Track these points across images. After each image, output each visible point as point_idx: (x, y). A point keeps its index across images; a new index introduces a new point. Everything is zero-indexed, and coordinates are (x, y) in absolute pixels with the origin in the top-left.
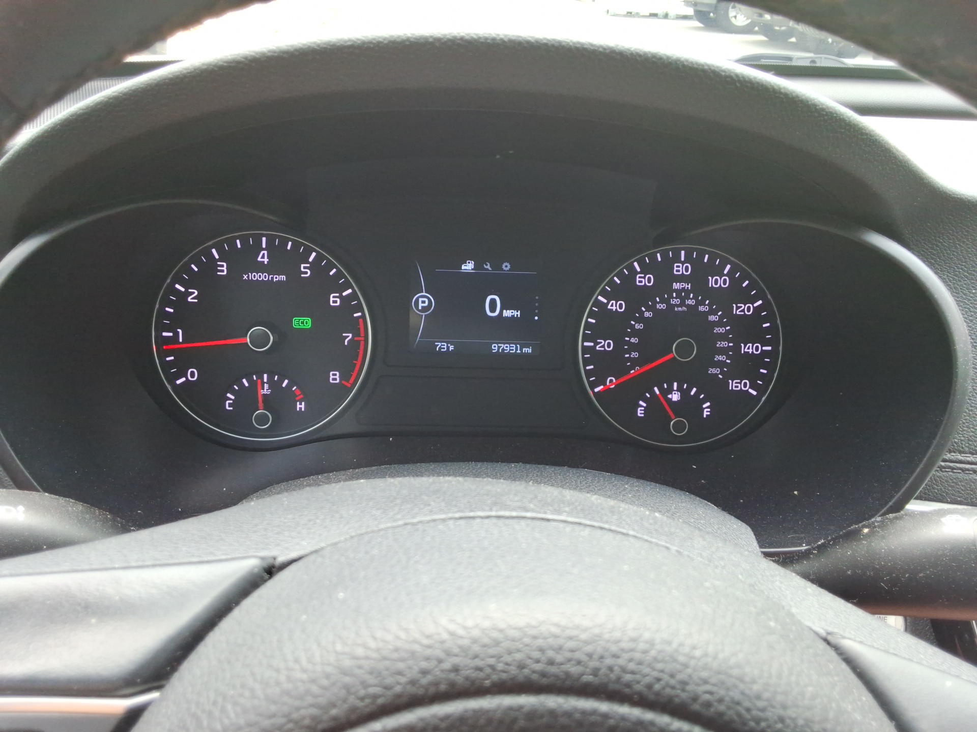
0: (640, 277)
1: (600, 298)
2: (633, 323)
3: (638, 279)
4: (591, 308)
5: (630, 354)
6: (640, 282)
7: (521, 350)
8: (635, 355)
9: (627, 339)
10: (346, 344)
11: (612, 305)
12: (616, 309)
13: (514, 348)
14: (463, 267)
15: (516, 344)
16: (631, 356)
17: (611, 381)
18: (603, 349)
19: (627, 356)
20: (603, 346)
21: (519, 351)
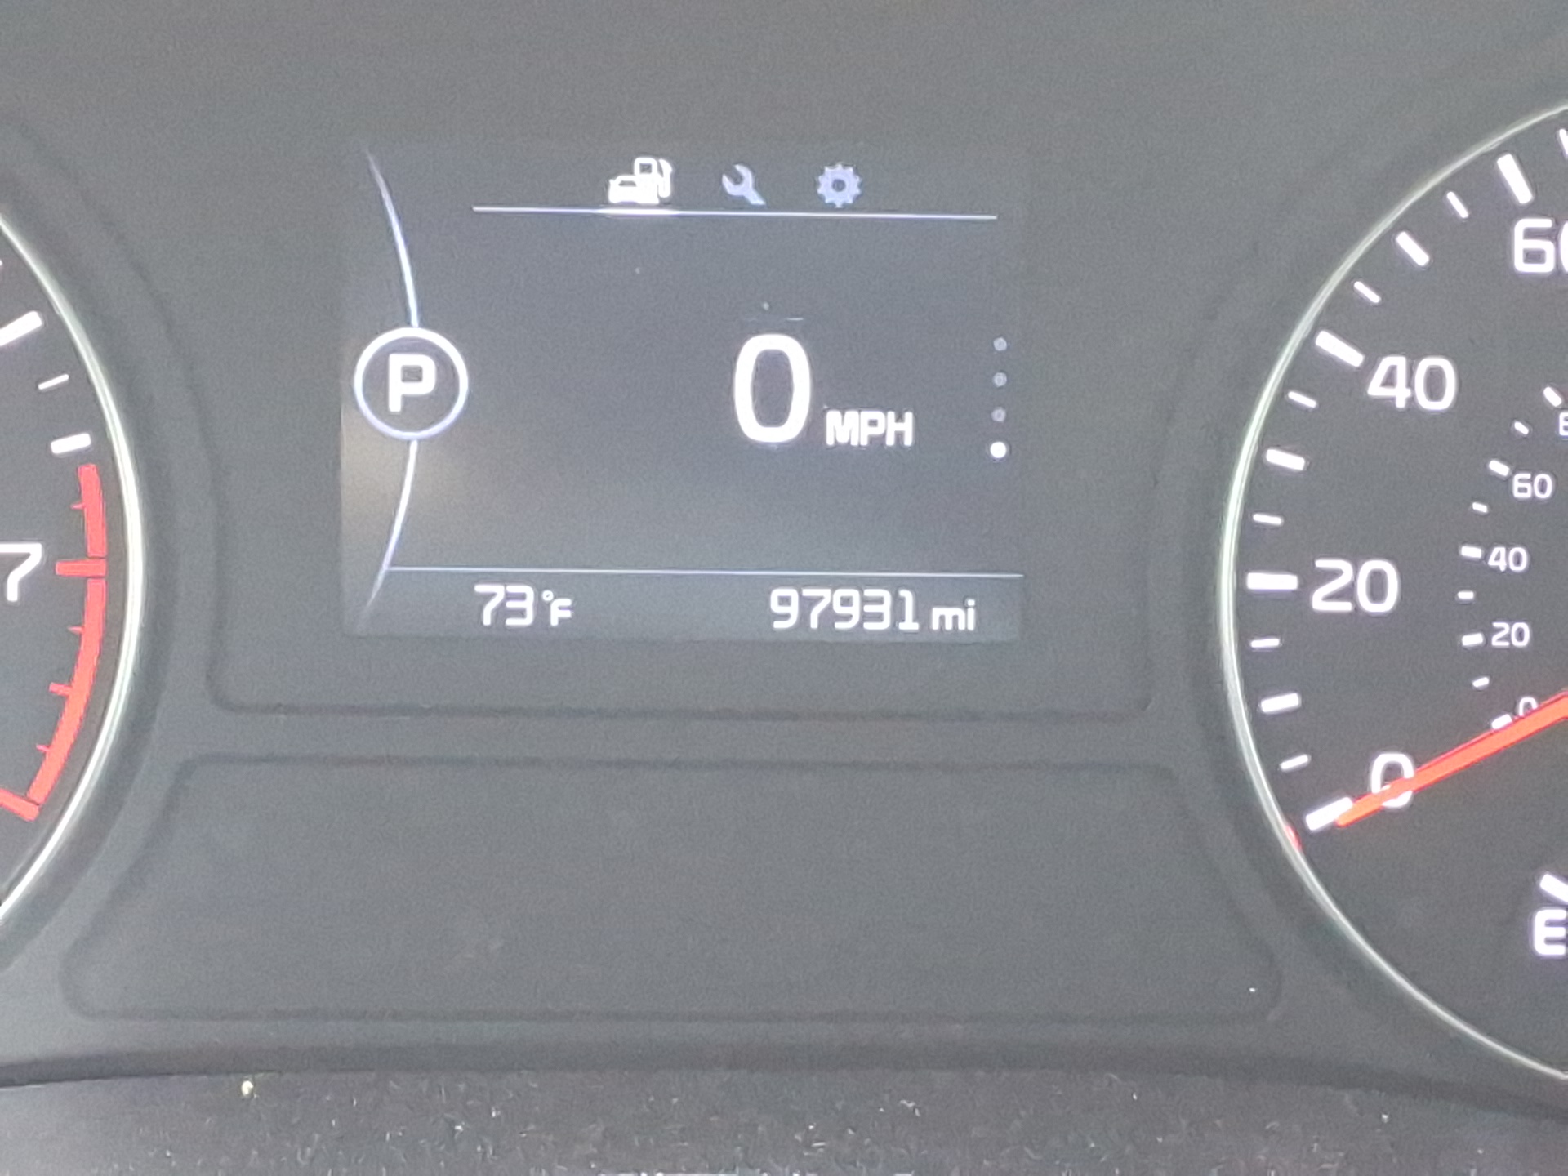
0: (1530, 234)
1: (1326, 341)
2: (1498, 468)
3: (1521, 244)
4: (1280, 398)
5: (1489, 632)
6: (1534, 256)
7: (922, 616)
8: (1512, 634)
9: (1471, 552)
10: (12, 594)
11: (1389, 381)
12: (1412, 400)
13: (885, 609)
14: (617, 191)
15: (894, 586)
16: (1496, 642)
17: (1392, 773)
18: (1345, 607)
19: (1472, 640)
20: (1348, 593)
21: (909, 625)
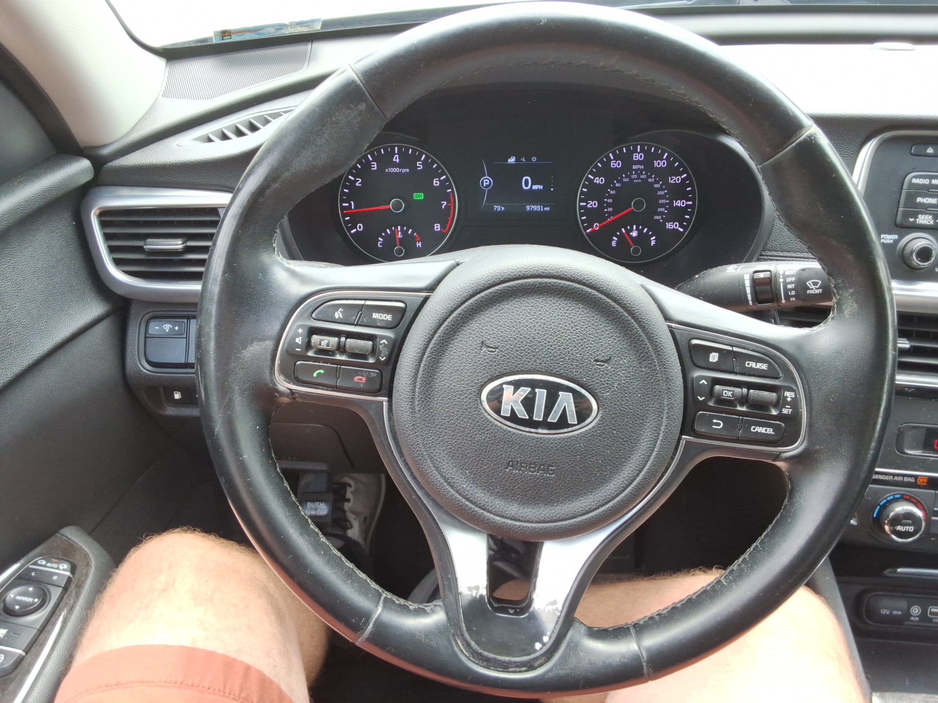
0: (613, 163)
1: (590, 176)
2: (609, 190)
3: (612, 164)
4: (584, 183)
5: (608, 209)
6: (614, 165)
7: (543, 209)
8: (610, 209)
9: (606, 200)
10: (443, 207)
11: (597, 180)
12: (599, 183)
13: (539, 208)
14: (509, 160)
15: (540, 205)
16: (608, 210)
17: (596, 225)
18: (591, 207)
19: (606, 210)
20: (592, 205)
21: (542, 210)
